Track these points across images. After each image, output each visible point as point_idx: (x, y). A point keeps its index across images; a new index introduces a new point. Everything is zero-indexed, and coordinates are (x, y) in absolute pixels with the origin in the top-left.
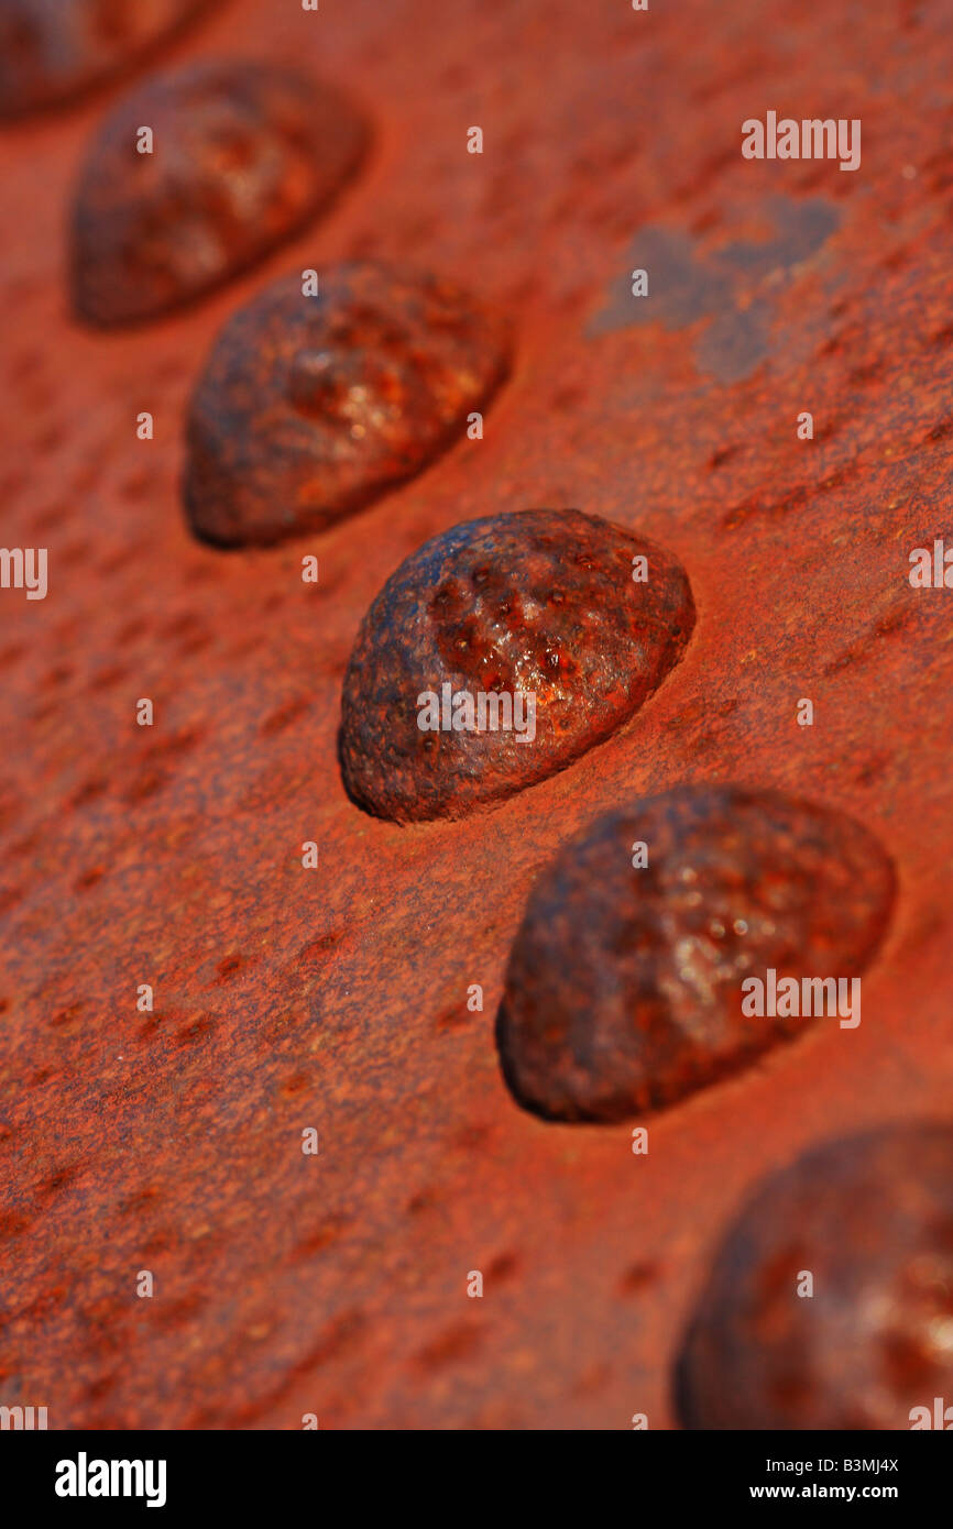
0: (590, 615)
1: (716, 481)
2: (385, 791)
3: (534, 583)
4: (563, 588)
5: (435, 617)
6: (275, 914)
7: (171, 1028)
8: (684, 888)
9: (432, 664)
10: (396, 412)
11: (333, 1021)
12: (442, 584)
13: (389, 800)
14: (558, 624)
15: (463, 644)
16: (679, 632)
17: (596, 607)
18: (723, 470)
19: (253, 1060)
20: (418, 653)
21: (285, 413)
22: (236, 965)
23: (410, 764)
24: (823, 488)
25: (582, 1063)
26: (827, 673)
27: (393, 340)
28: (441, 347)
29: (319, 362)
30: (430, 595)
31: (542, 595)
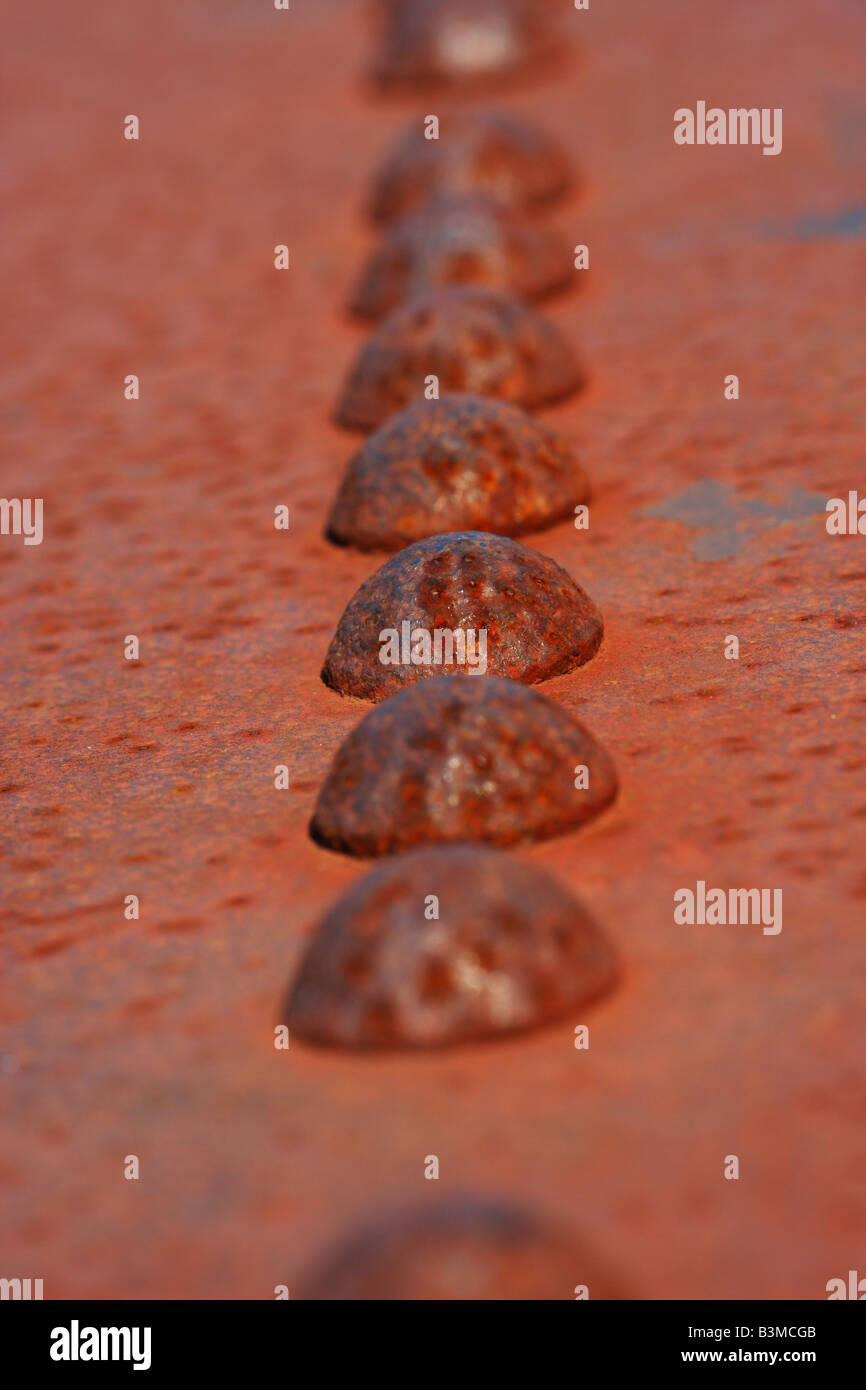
0: (525, 613)
1: (657, 601)
2: (342, 669)
3: (499, 578)
4: (516, 590)
5: (427, 570)
6: (233, 712)
7: (130, 743)
8: (473, 726)
9: (410, 597)
10: (486, 498)
11: (229, 768)
12: (441, 554)
13: (342, 675)
14: (501, 608)
15: (436, 593)
16: (577, 655)
17: (531, 610)
18: (665, 598)
19: (169, 771)
20: (405, 587)
21: (416, 466)
22: (192, 728)
23: (365, 656)
24: (718, 622)
25: (357, 808)
26: (651, 703)
27: (508, 454)
28: (537, 475)
29: (451, 445)
30: (431, 557)
31: (501, 587)
